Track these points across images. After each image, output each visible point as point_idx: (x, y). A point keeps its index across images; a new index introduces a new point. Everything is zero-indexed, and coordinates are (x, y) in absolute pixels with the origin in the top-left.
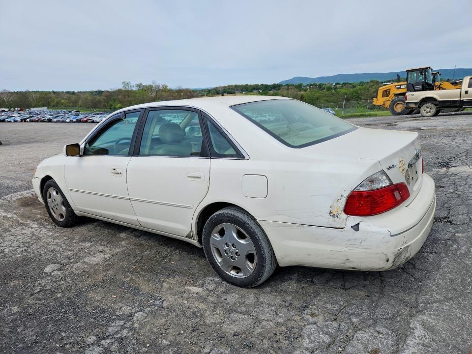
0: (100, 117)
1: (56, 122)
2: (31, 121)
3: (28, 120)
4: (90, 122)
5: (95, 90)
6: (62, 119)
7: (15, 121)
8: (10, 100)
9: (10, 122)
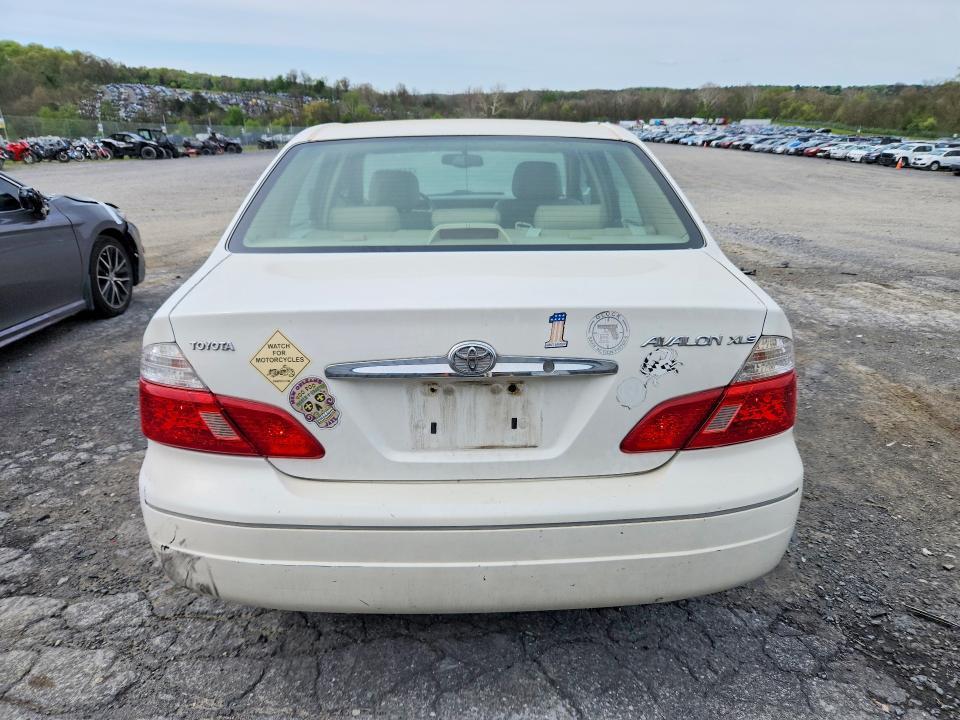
0: (846, 147)
1: (758, 151)
2: (718, 146)
3: (714, 143)
4: (820, 157)
5: (889, 84)
6: (771, 146)
7: (694, 144)
8: (713, 102)
9: (686, 144)
